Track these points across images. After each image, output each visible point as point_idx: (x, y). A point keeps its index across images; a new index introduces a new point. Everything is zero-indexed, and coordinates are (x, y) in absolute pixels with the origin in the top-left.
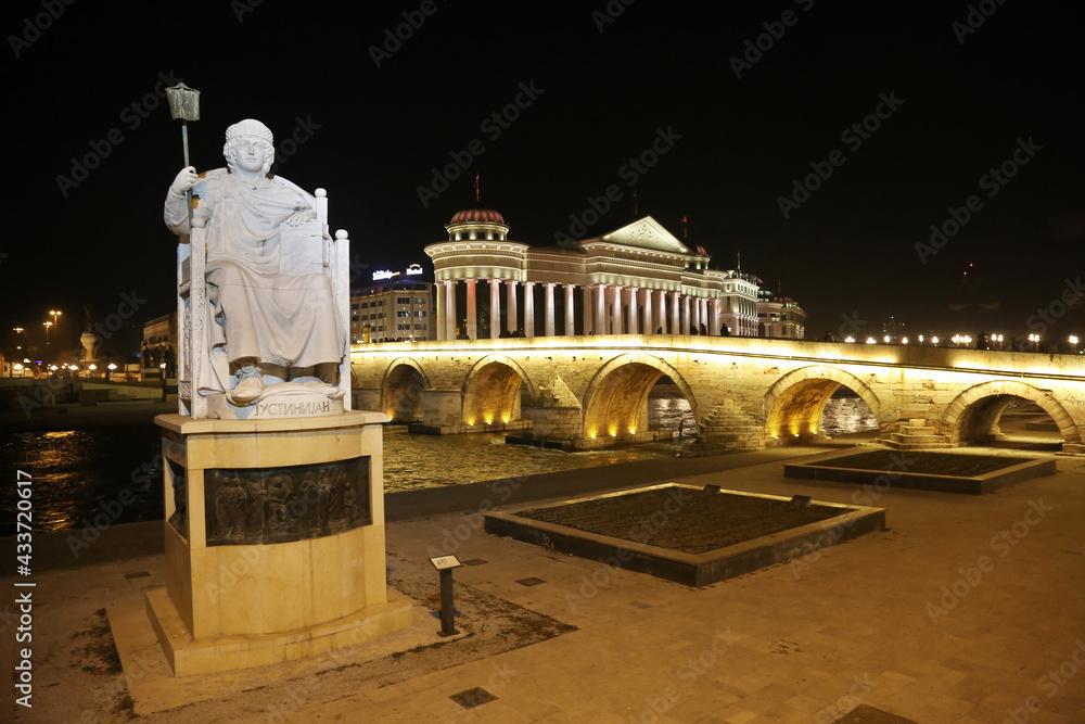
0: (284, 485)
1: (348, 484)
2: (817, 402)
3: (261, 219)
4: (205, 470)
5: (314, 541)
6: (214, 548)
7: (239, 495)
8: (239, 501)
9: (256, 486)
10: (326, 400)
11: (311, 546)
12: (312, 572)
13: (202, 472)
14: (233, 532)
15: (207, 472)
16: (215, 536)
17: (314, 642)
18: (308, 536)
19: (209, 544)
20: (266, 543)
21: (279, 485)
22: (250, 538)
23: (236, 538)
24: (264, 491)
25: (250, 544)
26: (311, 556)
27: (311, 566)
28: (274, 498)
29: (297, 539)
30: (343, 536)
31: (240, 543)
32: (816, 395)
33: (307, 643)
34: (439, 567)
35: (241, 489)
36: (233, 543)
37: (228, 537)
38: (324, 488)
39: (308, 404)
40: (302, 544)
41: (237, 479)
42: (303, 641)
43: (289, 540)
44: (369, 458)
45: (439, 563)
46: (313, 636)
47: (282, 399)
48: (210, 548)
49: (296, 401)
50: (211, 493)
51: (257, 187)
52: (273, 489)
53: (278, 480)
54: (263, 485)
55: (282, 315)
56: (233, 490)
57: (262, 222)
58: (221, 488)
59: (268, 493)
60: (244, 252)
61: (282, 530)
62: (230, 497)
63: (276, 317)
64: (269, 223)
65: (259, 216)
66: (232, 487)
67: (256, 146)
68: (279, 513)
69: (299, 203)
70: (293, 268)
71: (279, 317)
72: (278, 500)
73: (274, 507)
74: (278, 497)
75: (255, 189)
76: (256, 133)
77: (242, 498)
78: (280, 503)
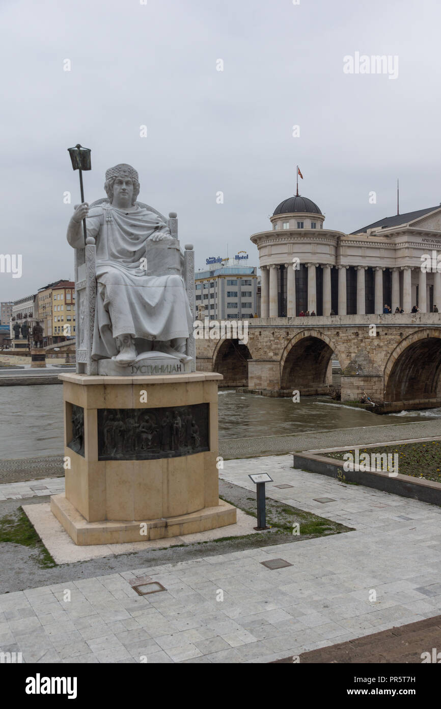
0: (150, 421)
3: (133, 237)
4: (98, 410)
5: (170, 460)
6: (103, 462)
7: (121, 427)
8: (120, 431)
9: (132, 421)
10: (179, 363)
11: (168, 463)
12: (168, 481)
13: (96, 410)
14: (116, 451)
15: (100, 411)
16: (104, 454)
17: (169, 528)
18: (167, 456)
19: (100, 459)
20: (137, 460)
22: (127, 456)
23: (118, 456)
24: (137, 425)
25: (127, 459)
26: (168, 470)
27: (168, 477)
28: (143, 430)
29: (158, 458)
30: (190, 457)
31: (121, 459)
34: (256, 481)
35: (121, 423)
36: (116, 459)
37: (112, 455)
39: (168, 366)
40: (162, 462)
41: (119, 416)
42: (161, 527)
43: (153, 458)
44: (208, 404)
45: (256, 478)
46: (168, 524)
47: (149, 363)
48: (99, 462)
49: (159, 363)
50: (102, 425)
51: (128, 212)
52: (143, 424)
53: (147, 417)
54: (137, 421)
55: (149, 305)
56: (116, 423)
57: (132, 239)
58: (108, 422)
59: (139, 426)
60: (121, 260)
61: (148, 452)
62: (114, 428)
63: (145, 306)
64: (138, 239)
65: (130, 234)
66: (115, 421)
67: (127, 183)
68: (147, 439)
69: (158, 223)
70: (155, 271)
71: (146, 306)
72: (146, 431)
73: (144, 436)
74: (147, 429)
75: (127, 214)
76: (127, 174)
77: (122, 429)
78: (148, 433)
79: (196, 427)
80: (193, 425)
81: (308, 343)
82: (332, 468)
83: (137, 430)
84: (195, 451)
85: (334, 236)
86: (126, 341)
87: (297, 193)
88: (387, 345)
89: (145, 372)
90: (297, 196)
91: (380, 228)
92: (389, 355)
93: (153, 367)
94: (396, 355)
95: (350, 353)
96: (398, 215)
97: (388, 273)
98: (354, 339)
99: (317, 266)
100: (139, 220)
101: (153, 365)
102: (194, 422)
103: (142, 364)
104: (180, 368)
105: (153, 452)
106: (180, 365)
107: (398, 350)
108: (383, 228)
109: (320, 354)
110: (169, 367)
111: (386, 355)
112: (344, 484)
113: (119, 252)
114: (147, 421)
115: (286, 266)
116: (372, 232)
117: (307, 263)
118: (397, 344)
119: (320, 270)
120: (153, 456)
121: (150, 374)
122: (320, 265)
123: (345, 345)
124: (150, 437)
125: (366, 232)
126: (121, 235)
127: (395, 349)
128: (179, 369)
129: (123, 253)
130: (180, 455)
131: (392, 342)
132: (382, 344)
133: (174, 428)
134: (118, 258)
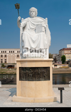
5: (36, 81)
6: (21, 81)
8: (25, 73)
15: (20, 67)
16: (21, 79)
19: (19, 80)
20: (28, 81)
23: (24, 80)
24: (28, 72)
31: (24, 81)
35: (25, 71)
36: (23, 80)
40: (34, 82)
41: (24, 69)
43: (32, 81)
44: (49, 67)
50: (20, 71)
52: (30, 72)
53: (31, 70)
55: (33, 40)
64: (35, 25)
65: (33, 24)
67: (33, 12)
70: (38, 32)
76: (33, 10)
78: (31, 74)
79: (46, 73)
80: (45, 73)
84: (45, 80)
102: (45, 72)
105: (32, 79)
113: (30, 28)
114: (31, 71)
124: (31, 75)
126: (31, 24)
129: (31, 29)
130: (40, 81)
134: (30, 30)
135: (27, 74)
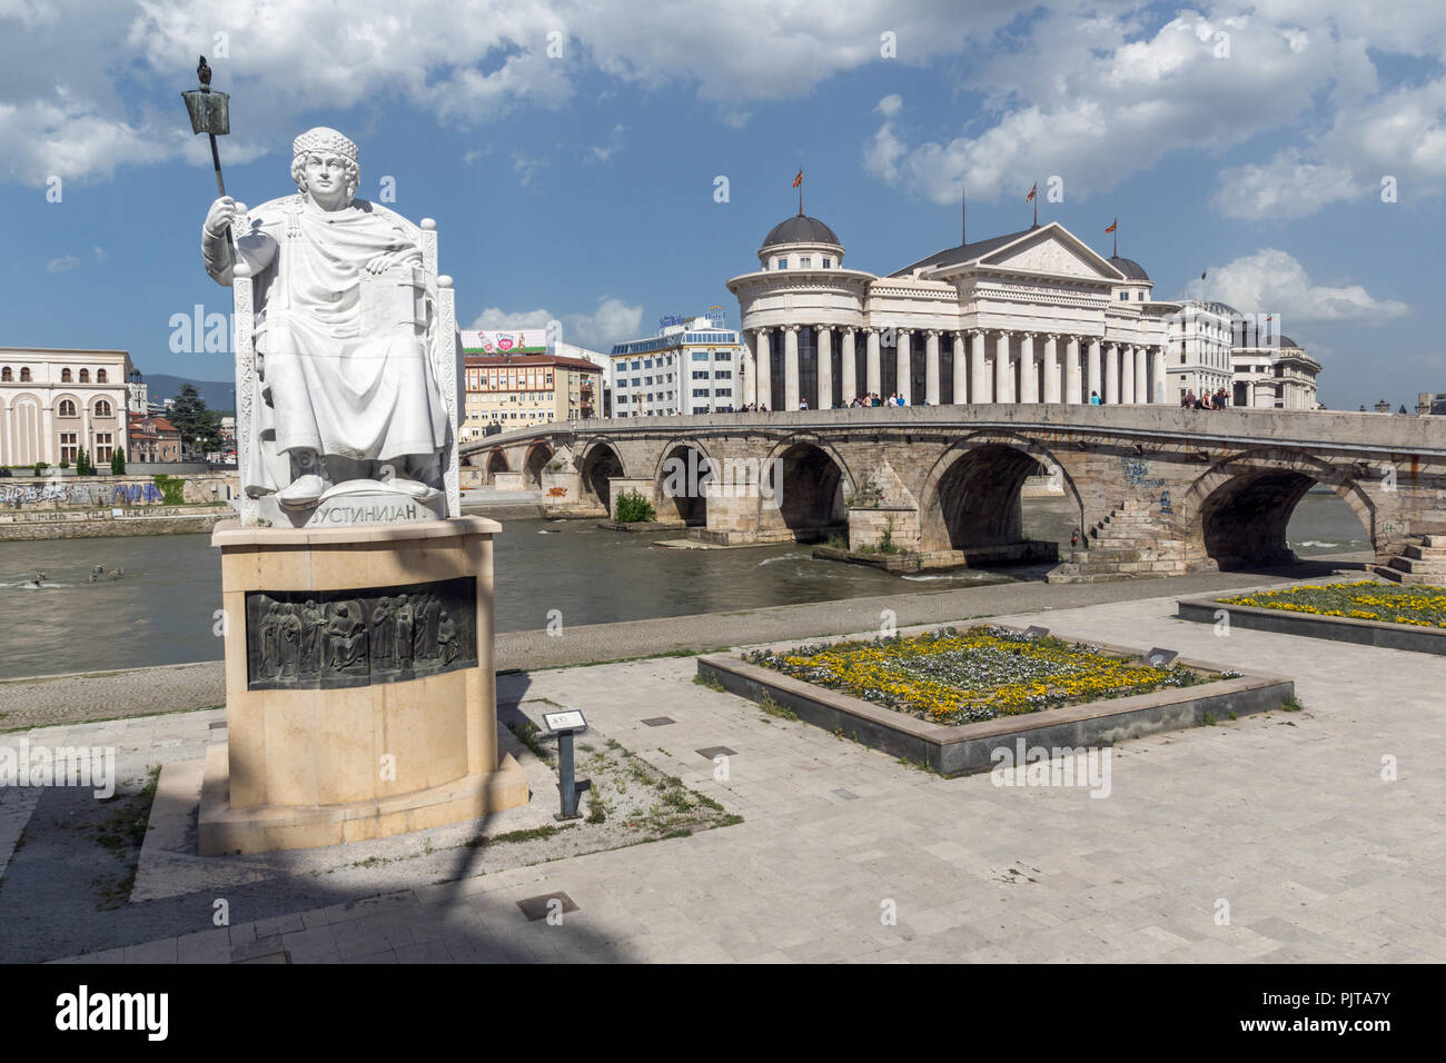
1: (443, 614)
2: (1278, 504)
3: (339, 264)
4: (246, 592)
5: (389, 687)
6: (257, 693)
7: (291, 626)
8: (292, 633)
10: (411, 503)
11: (384, 693)
12: (385, 728)
13: (243, 594)
15: (249, 595)
17: (382, 819)
18: (383, 680)
19: (251, 688)
20: (323, 688)
21: (343, 614)
22: (304, 682)
24: (323, 621)
25: (302, 688)
26: (384, 706)
27: (384, 719)
28: (336, 630)
29: (368, 683)
30: (430, 680)
31: (293, 687)
32: (1275, 493)
33: (373, 821)
35: (294, 617)
36: (282, 687)
38: (405, 618)
39: (386, 508)
40: (375, 690)
42: (367, 817)
43: (355, 684)
44: (473, 579)
45: (556, 721)
46: (382, 811)
47: (345, 502)
48: (252, 693)
49: (368, 504)
50: (256, 622)
51: (334, 219)
52: (335, 619)
54: (323, 613)
55: (352, 393)
56: (284, 618)
57: (338, 268)
58: (268, 615)
59: (328, 623)
60: (312, 308)
61: (346, 672)
62: (280, 627)
63: (346, 393)
64: (349, 268)
65: (334, 259)
66: (283, 615)
67: (330, 163)
68: (342, 649)
69: (393, 240)
70: (377, 328)
71: (348, 394)
72: (341, 632)
73: (336, 641)
74: (341, 629)
75: (332, 222)
76: (330, 147)
77: (295, 629)
78: (343, 636)
79: (450, 622)
81: (800, 455)
82: (754, 685)
83: (325, 631)
85: (859, 281)
86: (305, 462)
87: (801, 210)
88: (922, 458)
89: (340, 521)
90: (801, 216)
91: (935, 266)
92: (926, 474)
93: (356, 511)
94: (938, 474)
95: (866, 470)
96: (964, 246)
97: (947, 340)
98: (871, 447)
99: (833, 328)
100: (354, 233)
101: (356, 508)
103: (331, 504)
104: (414, 511)
105: (356, 672)
106: (414, 507)
107: (940, 463)
108: (938, 266)
109: (822, 471)
110: (390, 510)
111: (922, 475)
112: (767, 717)
113: (311, 292)
115: (783, 328)
116: (922, 274)
117: (817, 325)
118: (938, 456)
119: (837, 335)
120: (356, 680)
121: (349, 523)
122: (838, 327)
123: (857, 457)
124: (348, 643)
125: (912, 274)
126: (316, 260)
127: (937, 463)
128: (411, 514)
129: (320, 293)
130: (412, 677)
131: (931, 452)
132: (915, 456)
133: (398, 624)
134: (307, 303)
135: (312, 636)
